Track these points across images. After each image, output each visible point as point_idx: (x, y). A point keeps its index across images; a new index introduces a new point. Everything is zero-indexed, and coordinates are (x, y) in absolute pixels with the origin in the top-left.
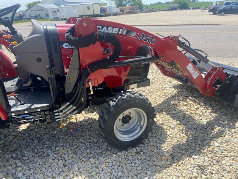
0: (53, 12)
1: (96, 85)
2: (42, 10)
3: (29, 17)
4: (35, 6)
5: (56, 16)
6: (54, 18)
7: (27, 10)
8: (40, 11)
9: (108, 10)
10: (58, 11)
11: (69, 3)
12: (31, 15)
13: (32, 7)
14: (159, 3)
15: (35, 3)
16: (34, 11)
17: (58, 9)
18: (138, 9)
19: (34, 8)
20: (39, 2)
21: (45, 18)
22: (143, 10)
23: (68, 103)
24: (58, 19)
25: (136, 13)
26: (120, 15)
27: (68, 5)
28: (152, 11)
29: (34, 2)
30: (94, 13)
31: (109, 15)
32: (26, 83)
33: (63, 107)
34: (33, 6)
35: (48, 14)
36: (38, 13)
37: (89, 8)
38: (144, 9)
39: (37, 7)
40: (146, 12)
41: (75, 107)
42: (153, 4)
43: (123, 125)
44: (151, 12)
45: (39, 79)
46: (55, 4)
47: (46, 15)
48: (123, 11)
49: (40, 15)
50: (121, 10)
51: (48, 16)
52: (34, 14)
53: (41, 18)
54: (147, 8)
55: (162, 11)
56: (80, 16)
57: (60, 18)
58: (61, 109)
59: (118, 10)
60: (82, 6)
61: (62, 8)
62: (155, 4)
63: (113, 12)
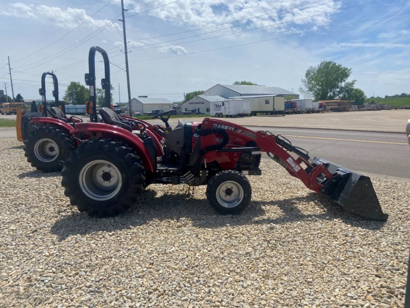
0: (216, 106)
1: (209, 162)
2: (203, 103)
3: (184, 112)
4: (195, 98)
5: (219, 112)
6: (217, 113)
7: (184, 102)
8: (199, 105)
9: (298, 104)
10: (223, 105)
11: (241, 95)
12: (187, 108)
13: (191, 99)
14: (404, 95)
15: (196, 94)
16: (192, 103)
17: (223, 103)
18: (354, 105)
19: (194, 100)
20: (202, 93)
21: (204, 114)
22: (364, 107)
23: (189, 172)
24: (221, 115)
25: (348, 111)
26: (318, 112)
27: (238, 98)
28: (381, 108)
29: (195, 92)
30: (274, 109)
31: (299, 113)
32: (168, 156)
33: (186, 174)
34: (193, 97)
35: (209, 109)
36: (197, 106)
37: (267, 102)
38: (366, 104)
39: (197, 98)
40: (369, 110)
41: (193, 175)
42: (391, 97)
43: (226, 196)
44: (379, 110)
45: (176, 155)
46: (222, 96)
47: (207, 109)
48: (325, 106)
49: (199, 109)
50: (321, 106)
51: (209, 111)
52: (191, 108)
53: (199, 113)
54: (373, 102)
55: (402, 109)
56: (252, 112)
57: (224, 114)
58: (185, 175)
59: (316, 105)
60: (258, 99)
61: (229, 101)
62: (396, 96)
63: (306, 109)
